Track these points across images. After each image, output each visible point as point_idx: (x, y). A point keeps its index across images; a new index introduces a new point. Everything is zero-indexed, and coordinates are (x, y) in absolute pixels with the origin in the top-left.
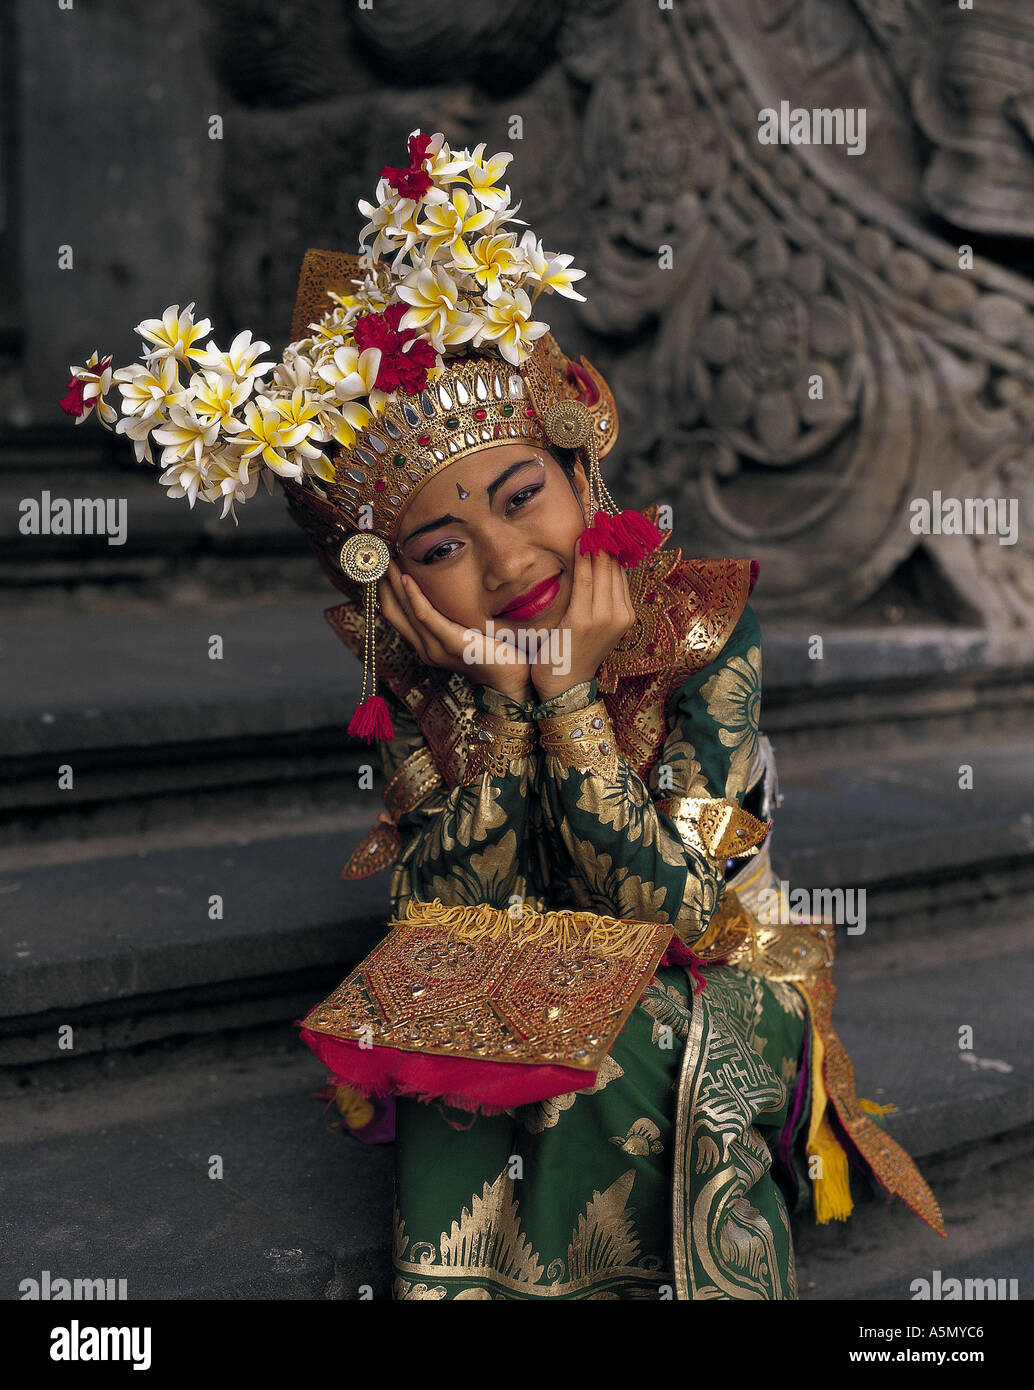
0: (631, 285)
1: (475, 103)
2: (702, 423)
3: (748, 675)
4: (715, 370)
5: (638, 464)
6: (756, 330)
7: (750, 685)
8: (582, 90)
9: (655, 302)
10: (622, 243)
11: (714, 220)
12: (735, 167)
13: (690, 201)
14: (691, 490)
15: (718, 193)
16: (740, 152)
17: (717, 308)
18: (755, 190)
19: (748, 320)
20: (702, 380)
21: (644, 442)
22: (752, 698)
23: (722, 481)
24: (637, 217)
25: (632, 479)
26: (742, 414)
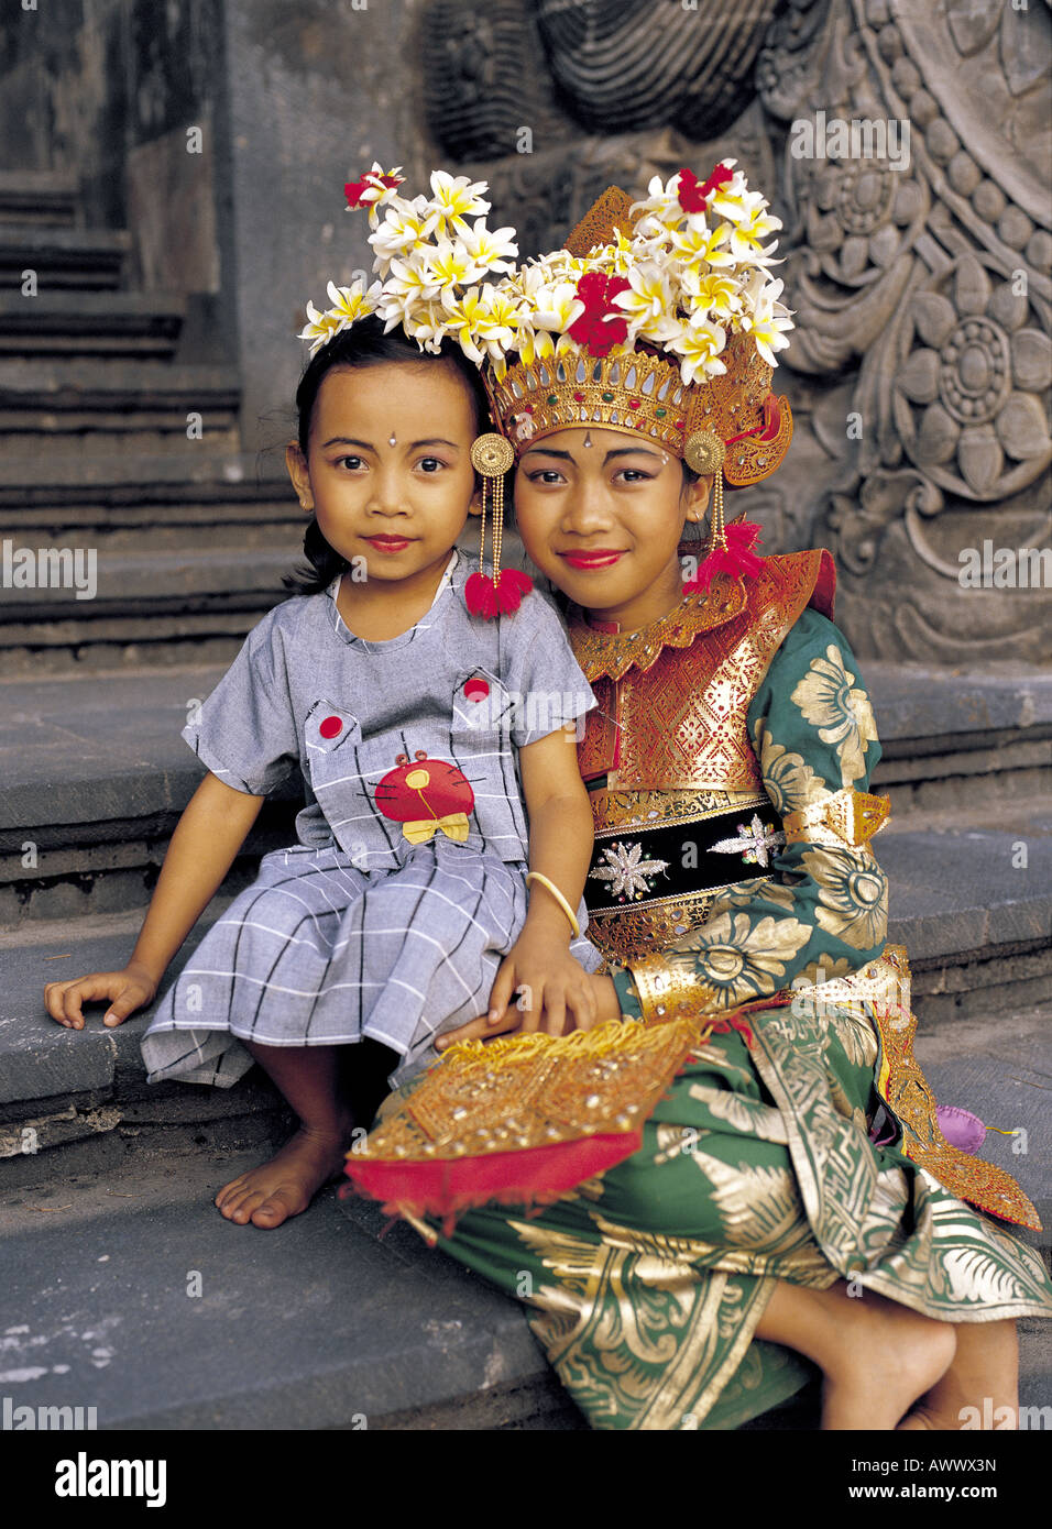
0: (832, 323)
1: (674, 146)
2: (905, 461)
3: (833, 675)
4: (917, 407)
5: (840, 503)
6: (958, 363)
7: (835, 682)
8: (781, 126)
9: (856, 339)
10: (822, 279)
11: (914, 253)
12: (935, 197)
13: (891, 233)
14: (895, 529)
15: (918, 226)
16: (940, 184)
17: (919, 342)
18: (956, 220)
19: (951, 353)
20: (905, 417)
21: (847, 484)
22: (841, 693)
23: (926, 518)
24: (837, 254)
25: (835, 520)
26: (946, 452)
